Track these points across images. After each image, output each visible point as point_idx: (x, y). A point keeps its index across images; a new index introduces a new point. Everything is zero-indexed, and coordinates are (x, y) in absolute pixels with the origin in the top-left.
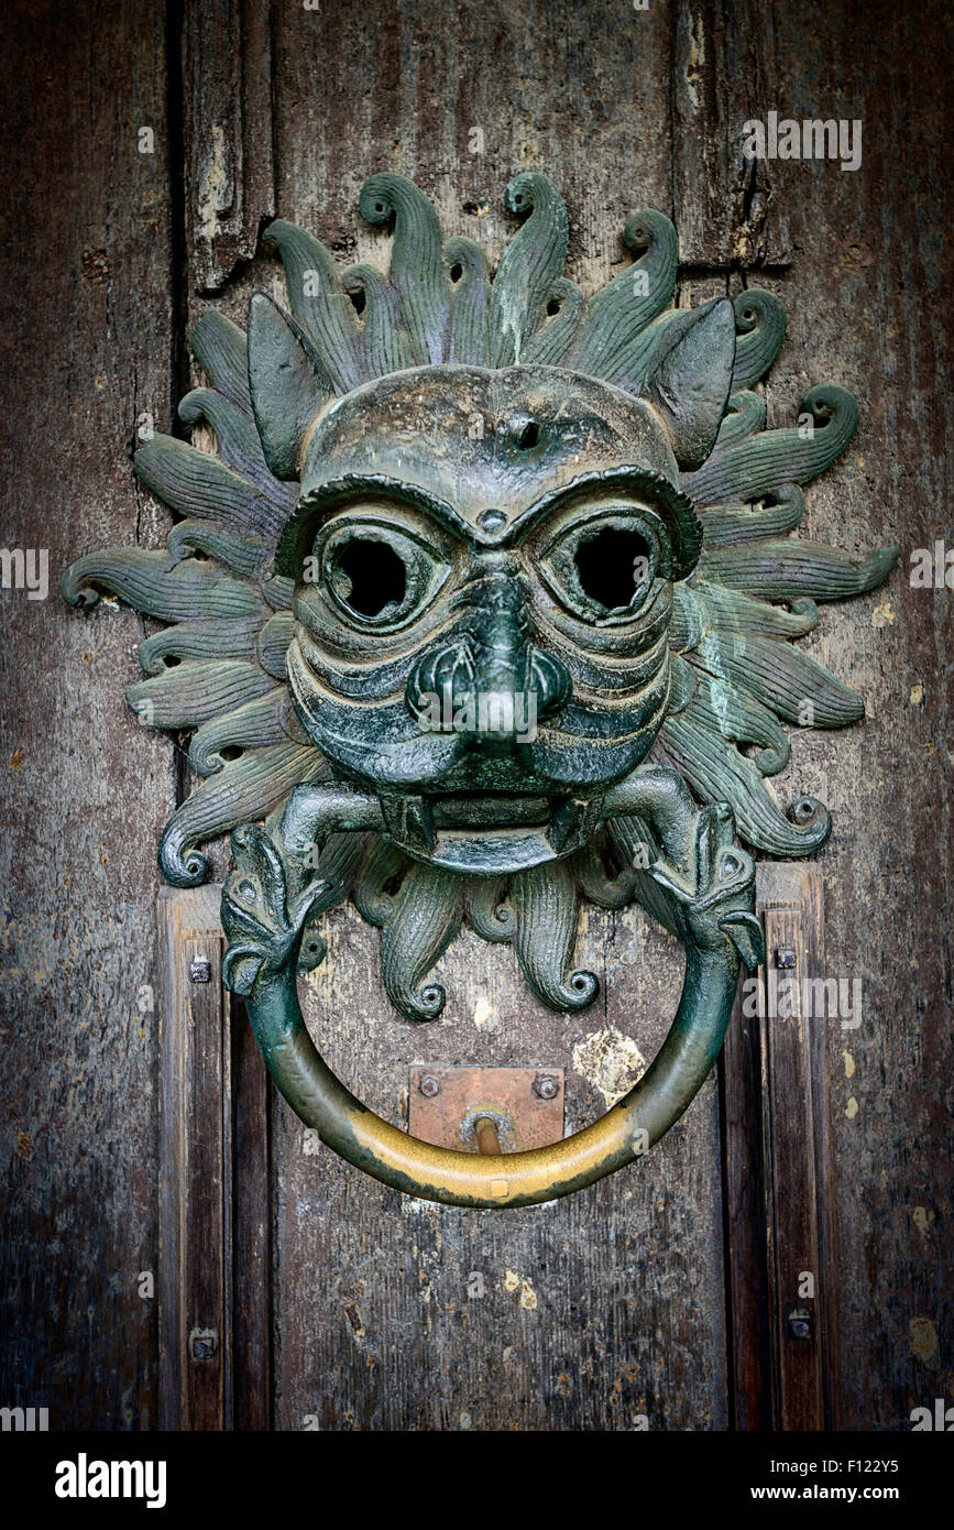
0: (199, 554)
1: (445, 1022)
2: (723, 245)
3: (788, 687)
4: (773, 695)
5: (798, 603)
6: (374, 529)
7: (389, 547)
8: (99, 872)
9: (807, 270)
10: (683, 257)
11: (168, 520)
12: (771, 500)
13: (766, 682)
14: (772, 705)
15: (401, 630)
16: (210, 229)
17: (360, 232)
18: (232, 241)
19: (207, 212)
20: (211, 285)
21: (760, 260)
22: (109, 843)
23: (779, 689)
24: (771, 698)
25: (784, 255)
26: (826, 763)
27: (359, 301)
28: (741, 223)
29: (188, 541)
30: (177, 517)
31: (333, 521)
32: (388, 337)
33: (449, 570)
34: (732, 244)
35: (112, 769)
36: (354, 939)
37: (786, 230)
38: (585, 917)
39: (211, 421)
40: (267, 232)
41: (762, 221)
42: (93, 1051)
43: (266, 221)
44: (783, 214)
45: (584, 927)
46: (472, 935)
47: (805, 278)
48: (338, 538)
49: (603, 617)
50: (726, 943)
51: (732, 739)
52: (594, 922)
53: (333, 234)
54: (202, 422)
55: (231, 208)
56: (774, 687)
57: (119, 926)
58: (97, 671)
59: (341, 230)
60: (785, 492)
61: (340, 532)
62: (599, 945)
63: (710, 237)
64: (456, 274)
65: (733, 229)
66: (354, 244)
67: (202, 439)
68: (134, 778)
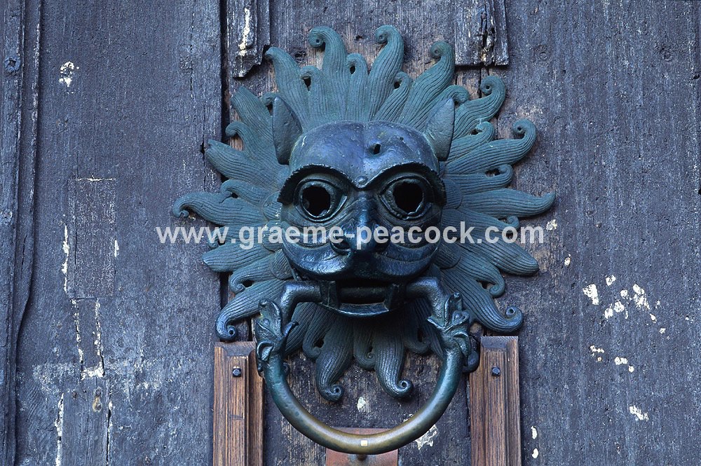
0: (235, 196)
1: (343, 407)
2: (476, 58)
3: (502, 255)
4: (495, 259)
5: (509, 219)
6: (319, 183)
7: (324, 189)
8: (185, 338)
9: (519, 65)
10: (457, 63)
11: (219, 180)
12: (497, 172)
13: (492, 254)
14: (496, 264)
15: (329, 220)
16: (243, 53)
17: (308, 50)
18: (251, 57)
19: (242, 46)
20: (241, 75)
21: (493, 63)
22: (189, 326)
23: (498, 257)
24: (494, 261)
25: (504, 61)
26: (524, 293)
27: (308, 82)
28: (483, 48)
29: (228, 189)
30: (224, 178)
31: (304, 180)
32: (321, 98)
33: (346, 197)
34: (480, 56)
35: (191, 292)
36: (303, 368)
37: (505, 49)
38: (409, 360)
39: (241, 136)
40: (268, 52)
41: (492, 47)
42: (181, 420)
43: (266, 48)
44: (504, 43)
45: (408, 365)
46: (356, 367)
47: (518, 69)
48: (306, 186)
49: (405, 216)
50: (456, 346)
51: (478, 281)
52: (413, 362)
53: (296, 51)
54: (236, 136)
55: (252, 45)
56: (496, 256)
57: (194, 363)
58: (185, 247)
59: (300, 49)
60: (502, 168)
61: (306, 184)
62: (415, 374)
63: (469, 54)
64: (353, 69)
65: (479, 51)
66: (305, 55)
67: (235, 144)
68: (201, 296)
